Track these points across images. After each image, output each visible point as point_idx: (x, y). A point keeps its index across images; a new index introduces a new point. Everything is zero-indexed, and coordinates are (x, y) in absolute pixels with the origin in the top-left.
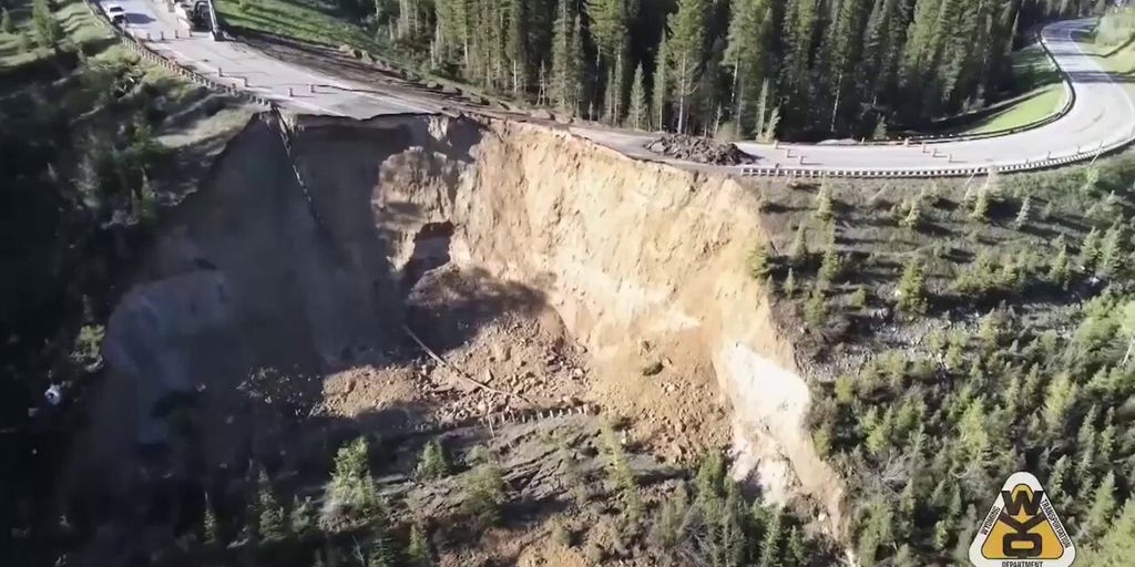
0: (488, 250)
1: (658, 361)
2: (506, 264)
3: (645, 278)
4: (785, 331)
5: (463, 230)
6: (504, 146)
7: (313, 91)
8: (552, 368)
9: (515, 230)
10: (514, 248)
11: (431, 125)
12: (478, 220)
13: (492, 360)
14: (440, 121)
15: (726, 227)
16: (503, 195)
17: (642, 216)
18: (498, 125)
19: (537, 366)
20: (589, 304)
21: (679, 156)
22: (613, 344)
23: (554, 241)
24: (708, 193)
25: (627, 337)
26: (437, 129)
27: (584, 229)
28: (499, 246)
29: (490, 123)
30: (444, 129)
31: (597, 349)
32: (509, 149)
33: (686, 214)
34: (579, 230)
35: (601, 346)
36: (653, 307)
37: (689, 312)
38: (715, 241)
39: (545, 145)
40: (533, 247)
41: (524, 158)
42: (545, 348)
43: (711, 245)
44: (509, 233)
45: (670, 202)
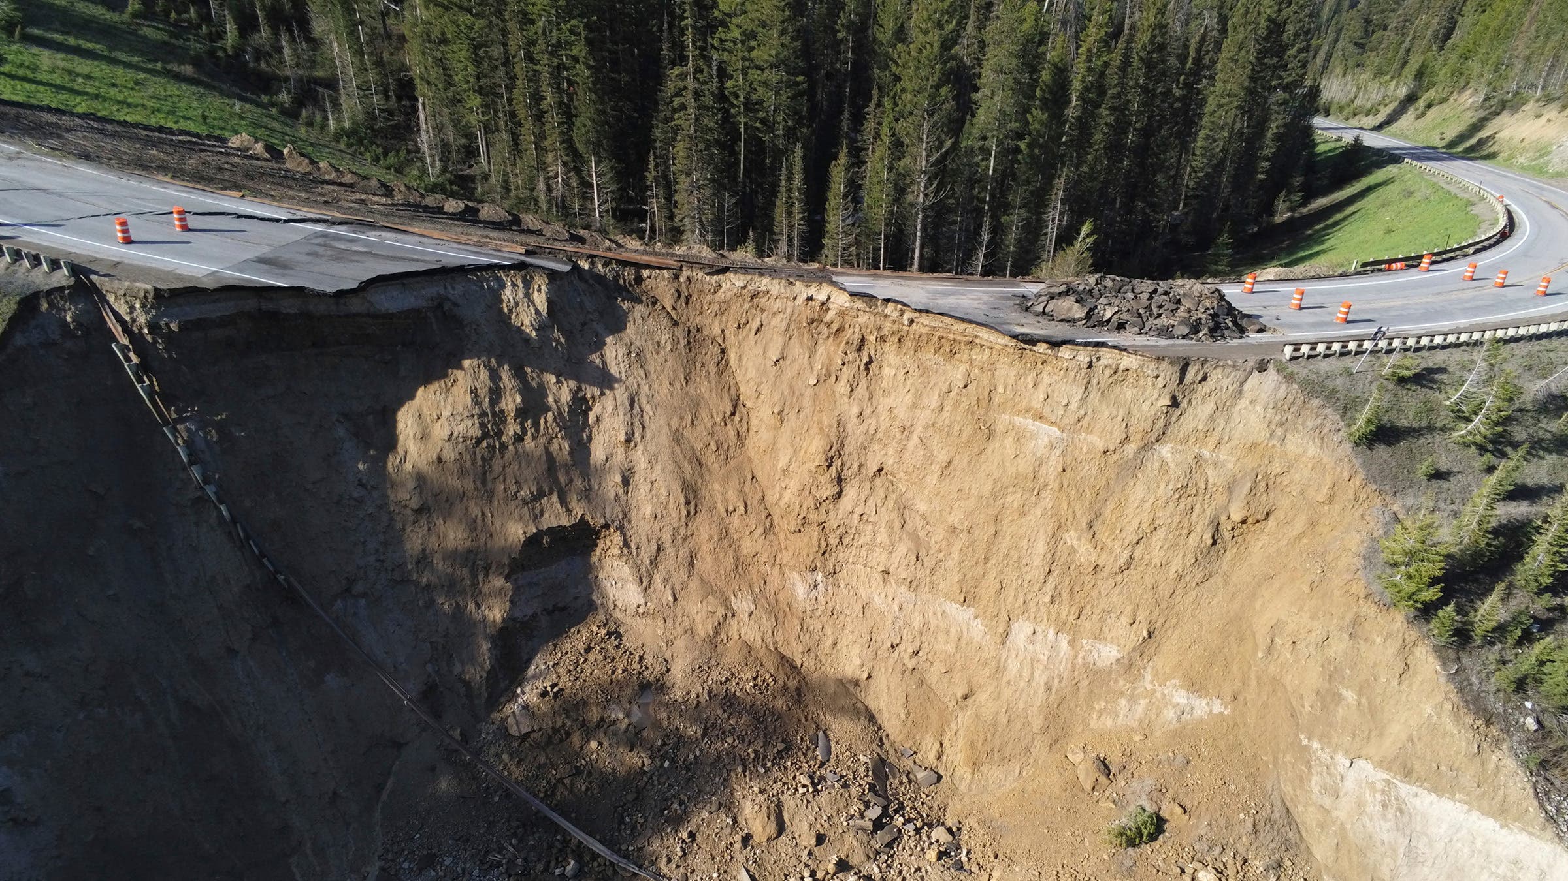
0: (680, 576)
1: (1150, 808)
2: (728, 607)
3: (1066, 611)
4: (1494, 730)
5: (617, 539)
6: (680, 332)
7: (185, 228)
8: (883, 837)
9: (735, 522)
10: (740, 566)
11: (508, 294)
12: (648, 510)
13: (746, 840)
14: (527, 284)
15: (1263, 483)
16: (699, 446)
17: (1051, 470)
18: (660, 284)
19: (849, 838)
20: (934, 675)
21: (1121, 326)
22: (1005, 760)
23: (833, 540)
24: (1209, 407)
25: (1039, 746)
26: (523, 302)
27: (903, 508)
28: (705, 563)
29: (639, 280)
30: (541, 300)
31: (964, 773)
32: (694, 339)
33: (1163, 463)
34: (887, 514)
35: (975, 766)
36: (1098, 677)
37: (1195, 686)
38: (1237, 517)
39: (779, 322)
40: (786, 557)
41: (732, 355)
42: (854, 790)
43: (1225, 527)
44: (725, 532)
45: (1119, 435)
